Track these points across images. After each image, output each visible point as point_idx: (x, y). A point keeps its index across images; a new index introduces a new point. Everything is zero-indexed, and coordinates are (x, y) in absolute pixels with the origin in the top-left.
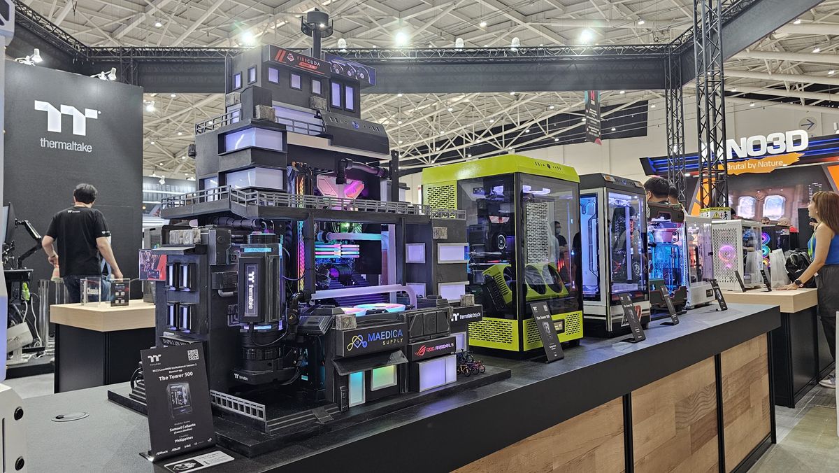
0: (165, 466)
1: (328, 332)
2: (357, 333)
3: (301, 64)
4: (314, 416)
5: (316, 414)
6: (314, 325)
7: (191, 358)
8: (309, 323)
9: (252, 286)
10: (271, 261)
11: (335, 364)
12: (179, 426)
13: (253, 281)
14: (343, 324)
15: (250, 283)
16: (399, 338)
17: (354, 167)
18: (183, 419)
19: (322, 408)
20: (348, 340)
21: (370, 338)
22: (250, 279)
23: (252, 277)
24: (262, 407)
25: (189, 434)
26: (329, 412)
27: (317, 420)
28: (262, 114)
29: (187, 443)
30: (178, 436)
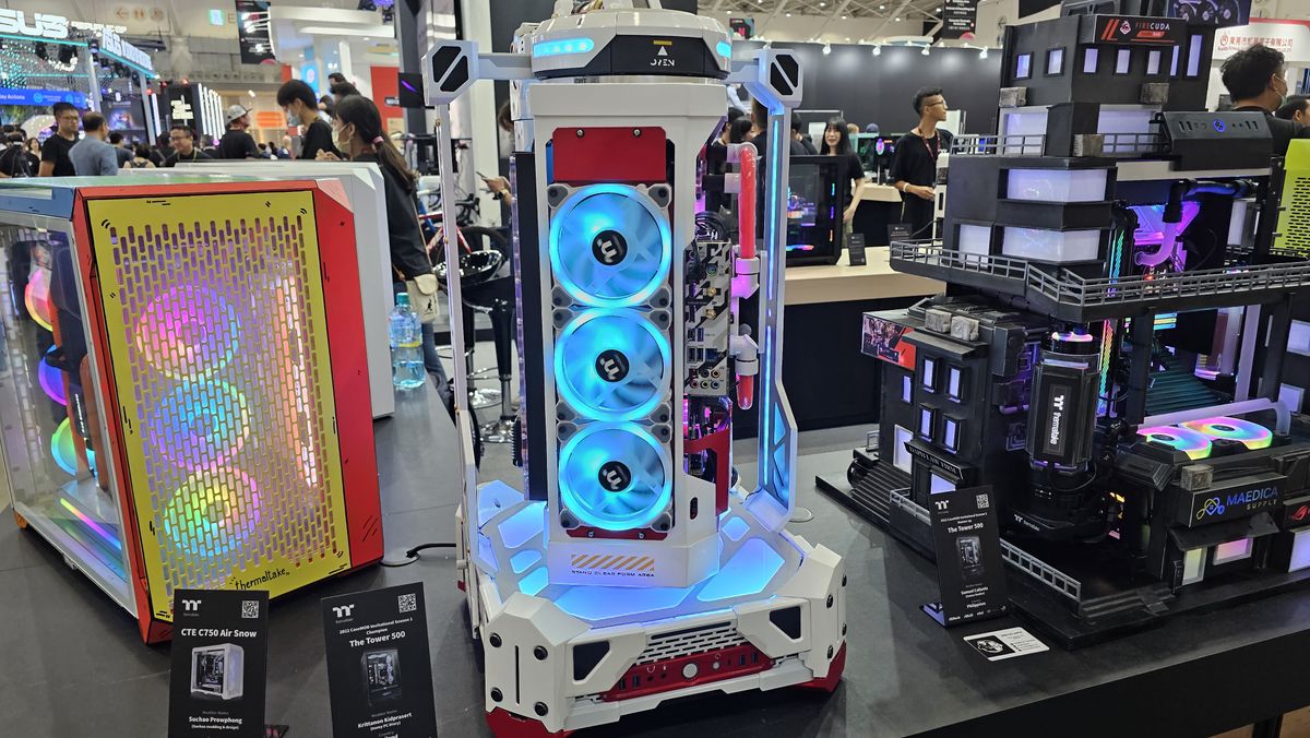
0: (966, 639)
1: (1169, 487)
2: (1212, 495)
3: (1139, 35)
4: (1139, 600)
5: (1143, 600)
6: (1142, 474)
7: (980, 506)
8: (1130, 466)
9: (1059, 414)
10: (1089, 381)
11: (1173, 532)
12: (970, 589)
13: (1061, 409)
14: (1194, 481)
15: (1057, 410)
16: (1271, 499)
17: (1199, 190)
18: (975, 581)
19: (1148, 589)
20: (1200, 505)
21: (1230, 502)
22: (1056, 405)
23: (1059, 402)
24: (1077, 584)
25: (981, 599)
26: (1161, 595)
27: (1144, 606)
28: (1085, 149)
29: (980, 609)
30: (970, 601)
